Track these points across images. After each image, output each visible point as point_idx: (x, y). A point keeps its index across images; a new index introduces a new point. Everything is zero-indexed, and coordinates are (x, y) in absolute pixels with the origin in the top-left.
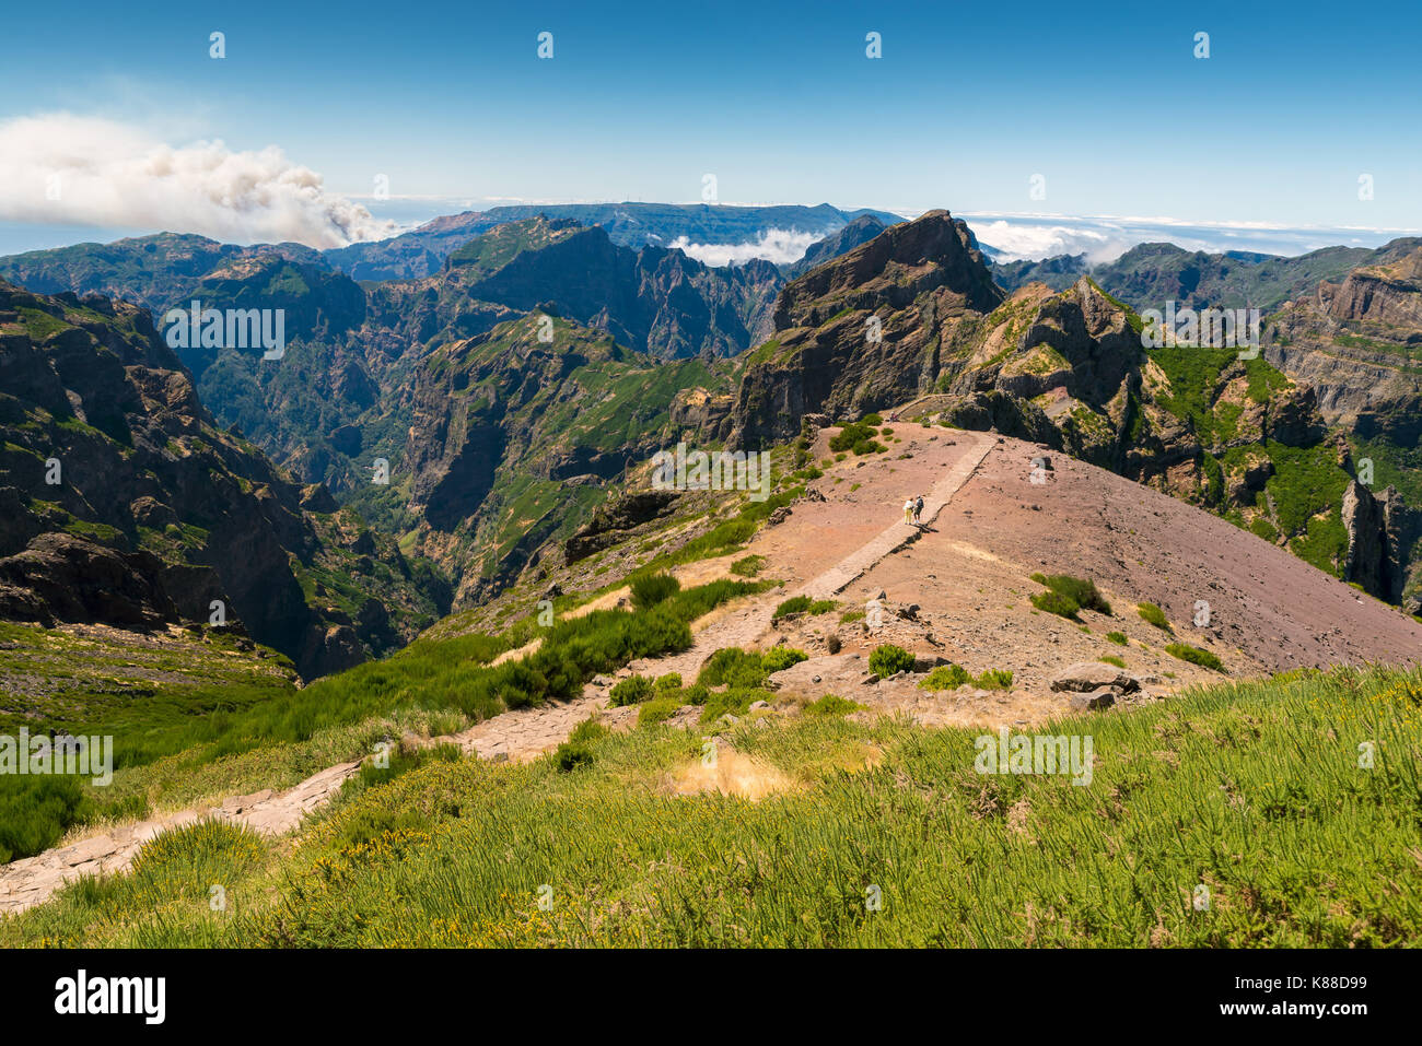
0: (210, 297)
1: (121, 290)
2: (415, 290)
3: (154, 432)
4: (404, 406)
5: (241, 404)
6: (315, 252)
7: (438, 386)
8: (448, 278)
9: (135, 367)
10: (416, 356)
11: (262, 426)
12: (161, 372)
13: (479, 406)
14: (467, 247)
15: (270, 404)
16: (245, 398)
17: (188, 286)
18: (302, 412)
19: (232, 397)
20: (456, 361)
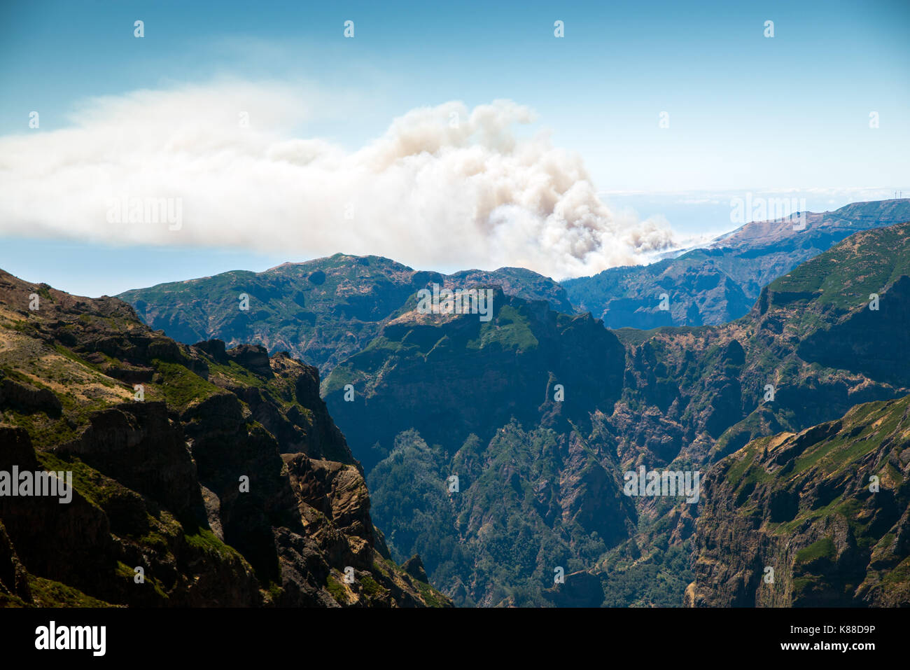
0: (393, 353)
1: (272, 339)
2: (706, 344)
3: (313, 561)
4: (677, 546)
5: (420, 524)
6: (549, 283)
7: (743, 512)
8: (764, 326)
9: (294, 456)
10: (701, 458)
11: (450, 564)
12: (325, 464)
13: (816, 552)
14: (801, 272)
15: (464, 528)
16: (428, 515)
17: (362, 335)
18: (511, 543)
19: (408, 513)
20: (776, 469)
